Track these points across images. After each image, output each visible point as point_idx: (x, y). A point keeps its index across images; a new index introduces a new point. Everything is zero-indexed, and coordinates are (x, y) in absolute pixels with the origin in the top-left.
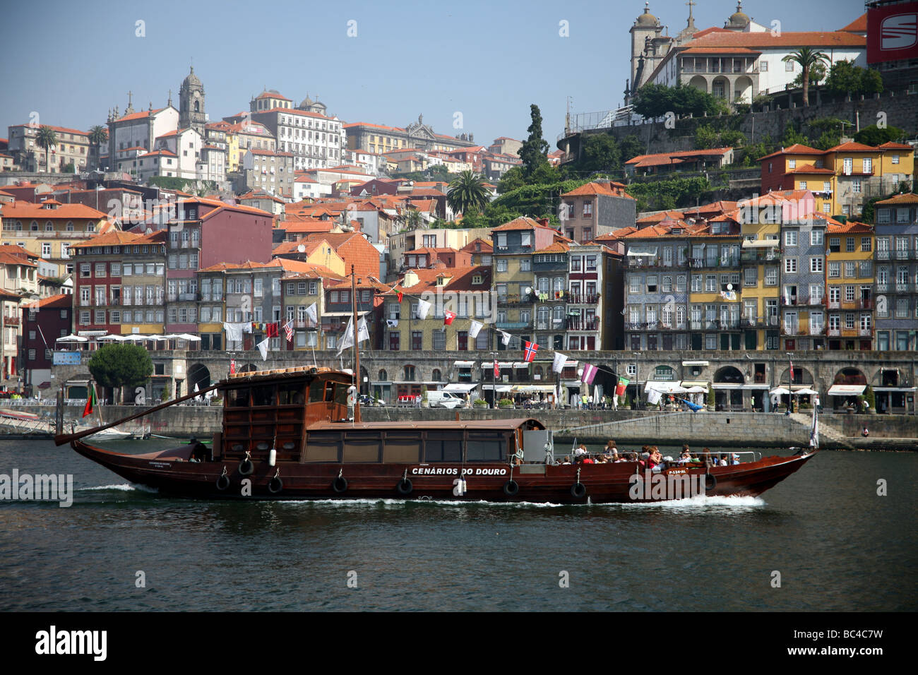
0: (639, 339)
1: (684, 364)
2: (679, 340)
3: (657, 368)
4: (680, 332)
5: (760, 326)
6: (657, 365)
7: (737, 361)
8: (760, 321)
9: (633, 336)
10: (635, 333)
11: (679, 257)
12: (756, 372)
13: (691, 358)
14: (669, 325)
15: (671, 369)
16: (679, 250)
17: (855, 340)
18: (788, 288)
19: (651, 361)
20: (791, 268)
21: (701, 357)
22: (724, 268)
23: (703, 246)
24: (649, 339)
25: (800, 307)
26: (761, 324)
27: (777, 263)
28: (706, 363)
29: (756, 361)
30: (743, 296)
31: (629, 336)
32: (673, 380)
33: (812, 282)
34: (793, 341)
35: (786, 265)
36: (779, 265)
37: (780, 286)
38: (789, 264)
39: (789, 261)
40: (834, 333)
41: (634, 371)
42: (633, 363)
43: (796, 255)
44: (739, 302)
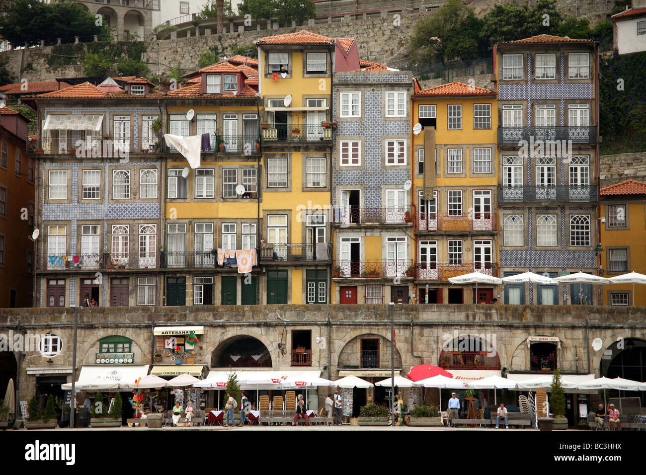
0: (63, 287)
1: (158, 331)
2: (143, 288)
3: (103, 341)
4: (147, 273)
5: (297, 262)
6: (101, 333)
7: (258, 325)
8: (297, 252)
9: (53, 283)
10: (56, 275)
11: (144, 135)
12: (295, 346)
13: (170, 320)
14: (124, 261)
15: (130, 341)
16: (145, 124)
17: (465, 288)
18: (345, 192)
19: (92, 327)
20: (350, 159)
21: (190, 319)
22: (230, 156)
23: (190, 115)
24: (82, 286)
25: (367, 228)
26: (297, 258)
27: (326, 147)
28: (199, 330)
29: (294, 325)
30: (263, 206)
31: (43, 283)
32: (133, 364)
33: (387, 183)
34: (354, 289)
35: (341, 153)
36: (328, 152)
37: (331, 190)
38: (345, 150)
39: (345, 145)
40: (428, 274)
41: (55, 349)
42: (54, 331)
43: (360, 134)
44: (259, 219)
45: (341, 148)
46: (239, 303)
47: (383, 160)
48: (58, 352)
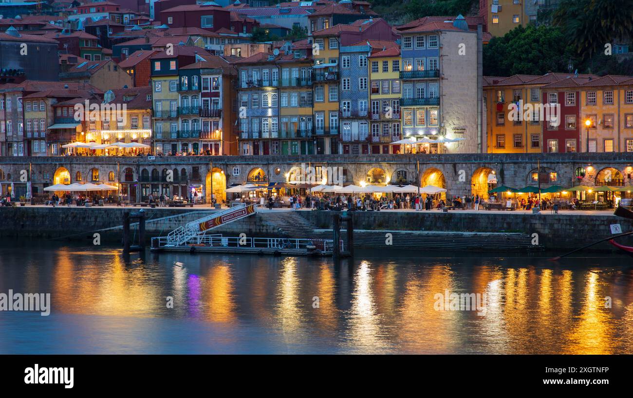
4: (274, 139)
5: (327, 134)
8: (327, 130)
11: (274, 78)
16: (273, 73)
17: (389, 145)
19: (248, 165)
20: (346, 87)
22: (302, 87)
23: (289, 69)
25: (352, 119)
27: (337, 82)
30: (314, 109)
33: (360, 98)
34: (348, 146)
35: (343, 84)
36: (338, 84)
37: (339, 101)
38: (345, 83)
39: (345, 80)
40: (376, 139)
41: (237, 173)
42: (237, 166)
43: (349, 76)
44: (313, 115)
45: (343, 82)
46: (307, 153)
47: (358, 87)
48: (239, 174)
